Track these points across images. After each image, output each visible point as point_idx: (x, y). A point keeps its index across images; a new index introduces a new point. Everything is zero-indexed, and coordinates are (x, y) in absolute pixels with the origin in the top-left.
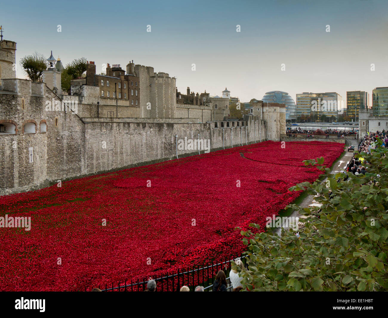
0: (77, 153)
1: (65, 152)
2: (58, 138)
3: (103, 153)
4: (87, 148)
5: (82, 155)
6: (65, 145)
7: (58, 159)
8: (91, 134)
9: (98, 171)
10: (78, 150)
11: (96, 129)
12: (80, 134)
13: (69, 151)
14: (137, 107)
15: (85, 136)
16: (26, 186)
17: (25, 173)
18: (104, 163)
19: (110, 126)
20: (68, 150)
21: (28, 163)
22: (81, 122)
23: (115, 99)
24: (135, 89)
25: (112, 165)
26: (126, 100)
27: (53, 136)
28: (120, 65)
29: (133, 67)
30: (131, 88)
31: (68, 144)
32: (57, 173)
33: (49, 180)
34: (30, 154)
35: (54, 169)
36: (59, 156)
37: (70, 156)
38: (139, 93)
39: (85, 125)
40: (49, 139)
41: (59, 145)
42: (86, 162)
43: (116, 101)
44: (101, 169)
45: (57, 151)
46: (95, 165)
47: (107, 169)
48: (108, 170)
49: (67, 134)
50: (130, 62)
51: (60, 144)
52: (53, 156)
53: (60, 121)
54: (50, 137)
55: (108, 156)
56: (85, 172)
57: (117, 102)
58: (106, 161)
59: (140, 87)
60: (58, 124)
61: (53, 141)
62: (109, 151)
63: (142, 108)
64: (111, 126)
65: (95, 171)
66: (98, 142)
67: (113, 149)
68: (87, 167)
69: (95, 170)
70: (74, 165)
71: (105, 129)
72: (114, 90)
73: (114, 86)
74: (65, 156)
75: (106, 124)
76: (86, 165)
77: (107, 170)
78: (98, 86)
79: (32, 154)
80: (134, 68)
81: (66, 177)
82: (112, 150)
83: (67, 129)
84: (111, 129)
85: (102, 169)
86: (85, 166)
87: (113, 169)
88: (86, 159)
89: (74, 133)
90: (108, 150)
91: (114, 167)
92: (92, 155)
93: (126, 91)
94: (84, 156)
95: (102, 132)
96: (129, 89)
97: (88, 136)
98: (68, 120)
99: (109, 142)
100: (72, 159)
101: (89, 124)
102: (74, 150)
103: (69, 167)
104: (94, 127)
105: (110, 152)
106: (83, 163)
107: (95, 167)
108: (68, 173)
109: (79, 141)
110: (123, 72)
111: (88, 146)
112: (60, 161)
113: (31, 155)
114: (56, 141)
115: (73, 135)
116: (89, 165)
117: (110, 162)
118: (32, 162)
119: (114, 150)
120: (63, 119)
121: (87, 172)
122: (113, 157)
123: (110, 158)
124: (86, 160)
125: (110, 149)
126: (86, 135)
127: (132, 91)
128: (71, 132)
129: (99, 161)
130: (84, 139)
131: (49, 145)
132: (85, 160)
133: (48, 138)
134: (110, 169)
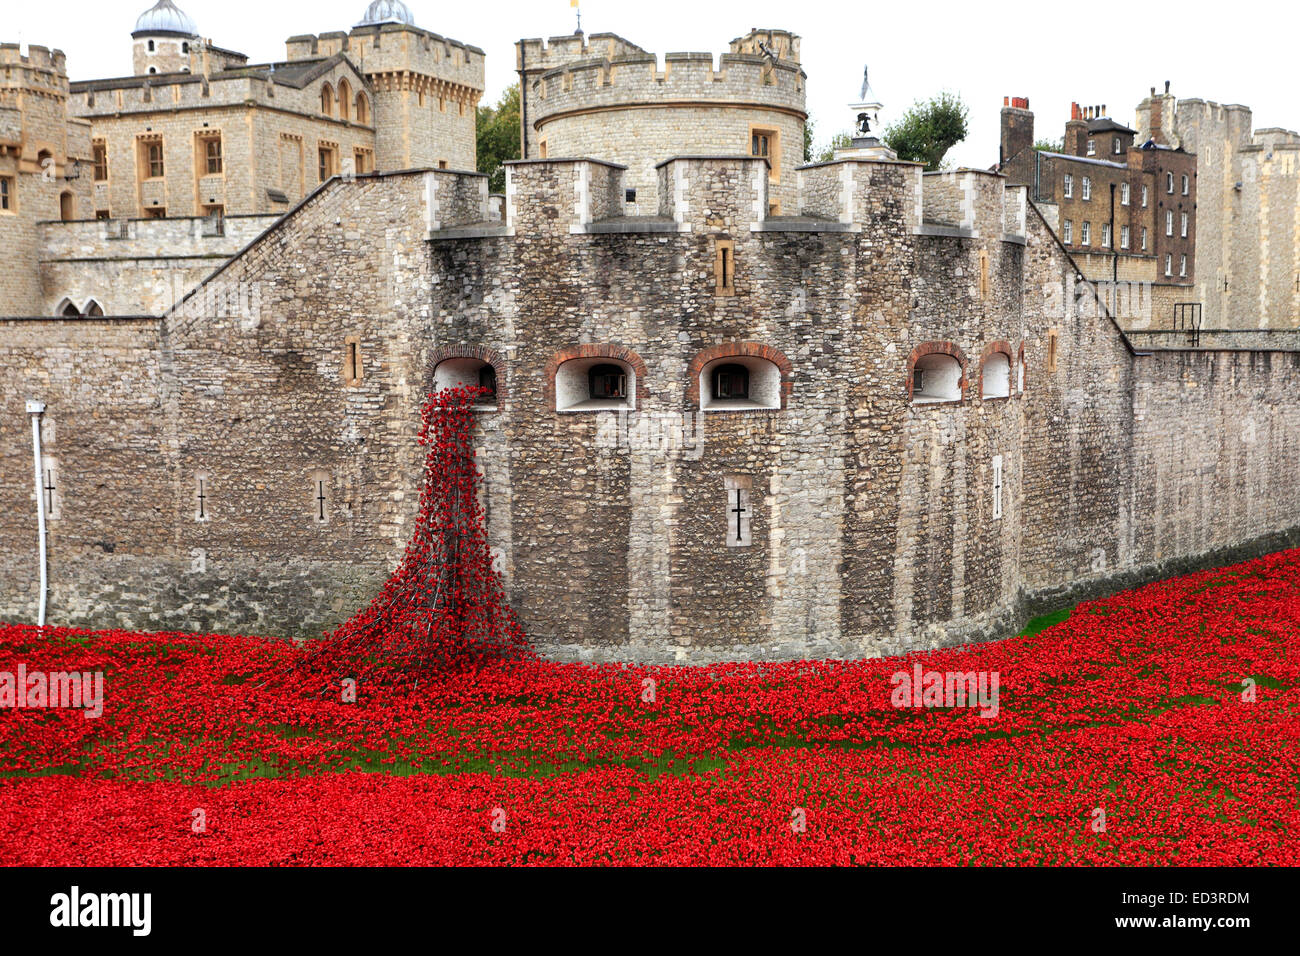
0: (1107, 480)
1: (1074, 478)
2: (1056, 419)
3: (1184, 482)
4: (1137, 460)
5: (1122, 489)
6: (1075, 447)
7: (1053, 504)
8: (1150, 402)
9: (1166, 558)
10: (1112, 468)
11: (1165, 379)
12: (1118, 401)
13: (1086, 471)
14: (1183, 288)
15: (1132, 409)
16: (982, 614)
17: (982, 560)
18: (1185, 524)
19: (1210, 368)
20: (1083, 467)
21: (988, 518)
22: (1122, 347)
23: (1109, 256)
24: (1181, 206)
25: (1210, 535)
26: (1147, 258)
27: (1041, 408)
28: (1104, 107)
29: (1170, 113)
30: (1165, 206)
31: (1081, 442)
32: (1048, 566)
33: (1027, 592)
34: (995, 485)
35: (1039, 548)
36: (1055, 494)
37: (1088, 493)
38: (1192, 227)
39: (1134, 362)
40: (1030, 422)
41: (1056, 445)
42: (1133, 519)
43: (1112, 261)
44: (1177, 551)
45: (1051, 473)
46: (1158, 532)
47: (1193, 553)
48: (1199, 556)
49: (1081, 403)
50: (1153, 90)
51: (1060, 445)
52: (1038, 493)
53: (1064, 347)
54: (1033, 413)
55: (1200, 494)
56: (1128, 561)
57: (1115, 267)
58: (1191, 516)
59: (1197, 200)
60: (1056, 357)
61: (1042, 430)
62: (1202, 475)
63: (1199, 289)
64: (1213, 366)
65: (1157, 560)
66: (1172, 436)
67: (1215, 466)
68: (1137, 541)
69: (1159, 554)
70: (1099, 532)
71: (1194, 380)
72: (1107, 218)
73: (1107, 201)
74: (1072, 494)
75: (1199, 359)
76: (1133, 534)
77: (1195, 554)
78: (1053, 203)
79: (1000, 484)
80: (1171, 118)
81: (1075, 582)
82: (1212, 469)
83: (1080, 378)
84: (1213, 379)
85: (1179, 553)
86: (1129, 535)
87: (1212, 550)
88: (1133, 507)
89: (1100, 396)
90: (1198, 472)
91: (1215, 544)
92: (1152, 489)
93: (1147, 219)
94: (1127, 495)
95: (1184, 391)
96: (1160, 210)
97: (1141, 411)
98: (1085, 341)
99: (1204, 437)
100: (1093, 504)
101: (1147, 359)
102: (1100, 469)
103: (1082, 541)
104: (1160, 370)
105: (1205, 477)
106: (1121, 524)
107: (1158, 542)
108: (1079, 565)
109: (1115, 430)
110: (1128, 137)
111: (1141, 453)
112: (1056, 514)
113: (997, 487)
114: (1050, 431)
115: (1097, 405)
116: (1141, 535)
117: (1205, 522)
118: (999, 516)
119: (1218, 471)
120: (1072, 339)
121: (1136, 562)
122: (1214, 501)
123: (1205, 505)
124: (1133, 513)
125: (1205, 464)
126: (1135, 405)
127: (1170, 217)
128: (1092, 394)
129: (1173, 518)
130: (1129, 425)
131: (1029, 446)
132: (1129, 512)
133: (1028, 417)
134: (1203, 552)
